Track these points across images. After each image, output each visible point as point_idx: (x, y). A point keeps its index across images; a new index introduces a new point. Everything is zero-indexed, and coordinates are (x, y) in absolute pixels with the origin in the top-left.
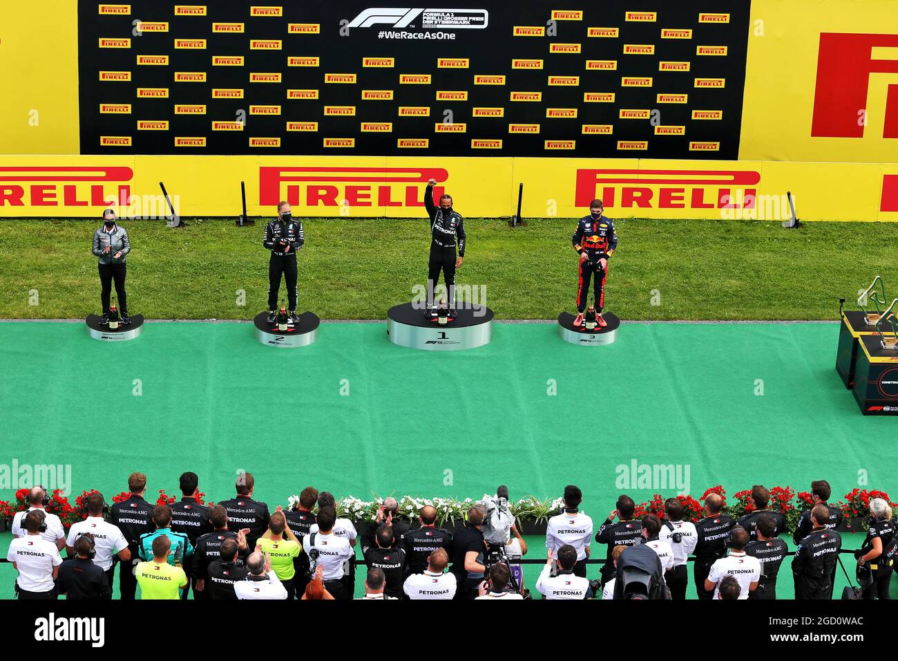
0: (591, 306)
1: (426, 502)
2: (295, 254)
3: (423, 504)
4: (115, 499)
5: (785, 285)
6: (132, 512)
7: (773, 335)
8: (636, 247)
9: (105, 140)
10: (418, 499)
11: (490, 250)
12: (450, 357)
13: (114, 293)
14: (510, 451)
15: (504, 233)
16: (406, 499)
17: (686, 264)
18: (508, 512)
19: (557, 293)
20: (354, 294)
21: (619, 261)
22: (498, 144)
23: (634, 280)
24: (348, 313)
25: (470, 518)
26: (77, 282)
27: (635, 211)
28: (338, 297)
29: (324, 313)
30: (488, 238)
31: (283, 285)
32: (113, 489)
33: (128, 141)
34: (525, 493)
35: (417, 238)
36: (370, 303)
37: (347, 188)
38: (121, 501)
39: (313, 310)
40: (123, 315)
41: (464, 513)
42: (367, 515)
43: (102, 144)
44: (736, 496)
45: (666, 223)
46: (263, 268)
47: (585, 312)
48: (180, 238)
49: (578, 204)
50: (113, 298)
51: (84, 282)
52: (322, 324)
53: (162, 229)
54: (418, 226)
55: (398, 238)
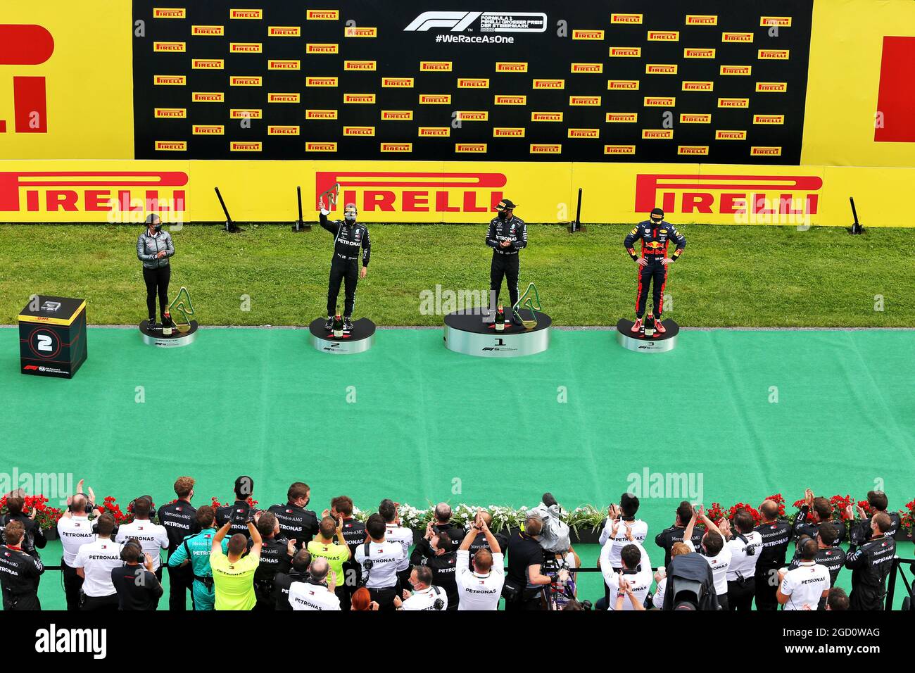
5: (847, 291)
6: (177, 516)
7: (834, 343)
8: (697, 253)
9: (160, 145)
10: (473, 507)
11: (549, 256)
12: (507, 364)
14: (567, 459)
15: (563, 239)
16: (462, 507)
17: (746, 269)
19: (616, 300)
20: (411, 300)
21: (680, 267)
22: (557, 149)
23: (694, 287)
24: (405, 319)
26: (131, 288)
27: (696, 217)
28: (395, 303)
29: (380, 319)
30: (547, 243)
33: (183, 146)
35: (475, 244)
37: (405, 193)
39: (369, 317)
42: (422, 523)
43: (157, 149)
44: (796, 504)
45: (727, 229)
46: (319, 274)
47: (644, 318)
48: (235, 244)
49: (639, 209)
51: (138, 288)
52: (379, 331)
53: (217, 234)
54: (476, 232)
55: (455, 244)
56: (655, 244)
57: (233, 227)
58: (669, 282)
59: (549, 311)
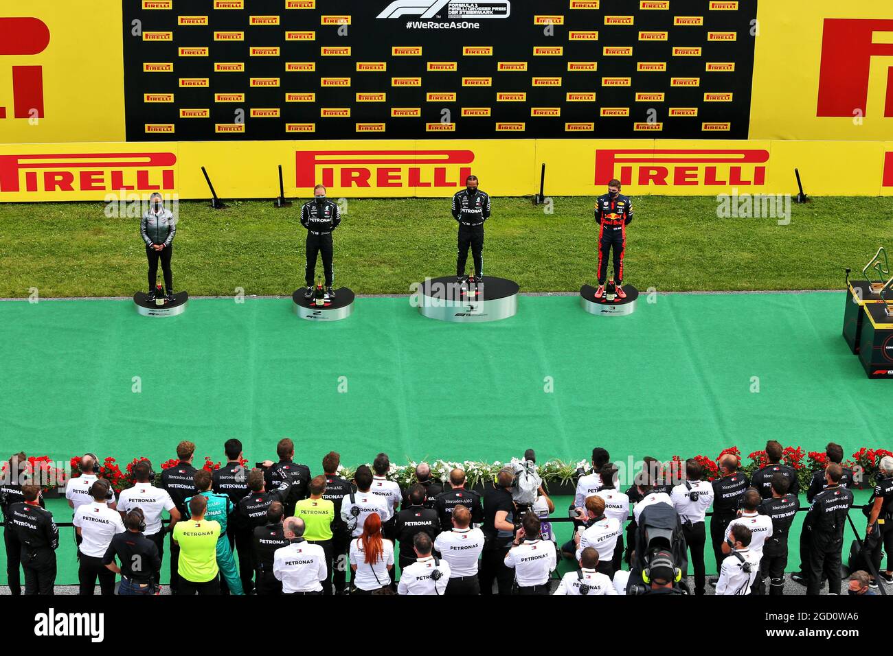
0: (611, 278)
1: (457, 465)
2: (331, 234)
3: (455, 467)
4: (163, 466)
5: (794, 256)
6: (181, 478)
7: (783, 305)
8: (653, 222)
9: (149, 128)
10: (450, 463)
11: (514, 227)
12: (479, 329)
13: (160, 271)
14: (536, 417)
15: (527, 211)
16: (439, 463)
17: (699, 237)
18: (536, 474)
19: (580, 267)
20: (387, 270)
21: (638, 236)
22: (521, 127)
23: (651, 254)
24: (381, 288)
25: (500, 480)
26: (125, 262)
27: (652, 189)
28: (372, 273)
29: (359, 288)
30: (513, 215)
31: (319, 262)
32: (161, 456)
33: (170, 129)
34: (551, 457)
35: (446, 216)
36: (402, 278)
37: (379, 170)
38: (169, 468)
39: (348, 286)
40: (168, 293)
41: (494, 476)
42: (402, 478)
43: (147, 131)
44: (751, 456)
45: (681, 200)
46: (301, 246)
47: (605, 284)
48: (221, 219)
49: (598, 181)
50: (159, 276)
51: (131, 262)
52: (358, 299)
53: (204, 211)
54: (446, 205)
55: (428, 217)
56: (613, 216)
57: (219, 203)
58: (628, 250)
59: (517, 279)
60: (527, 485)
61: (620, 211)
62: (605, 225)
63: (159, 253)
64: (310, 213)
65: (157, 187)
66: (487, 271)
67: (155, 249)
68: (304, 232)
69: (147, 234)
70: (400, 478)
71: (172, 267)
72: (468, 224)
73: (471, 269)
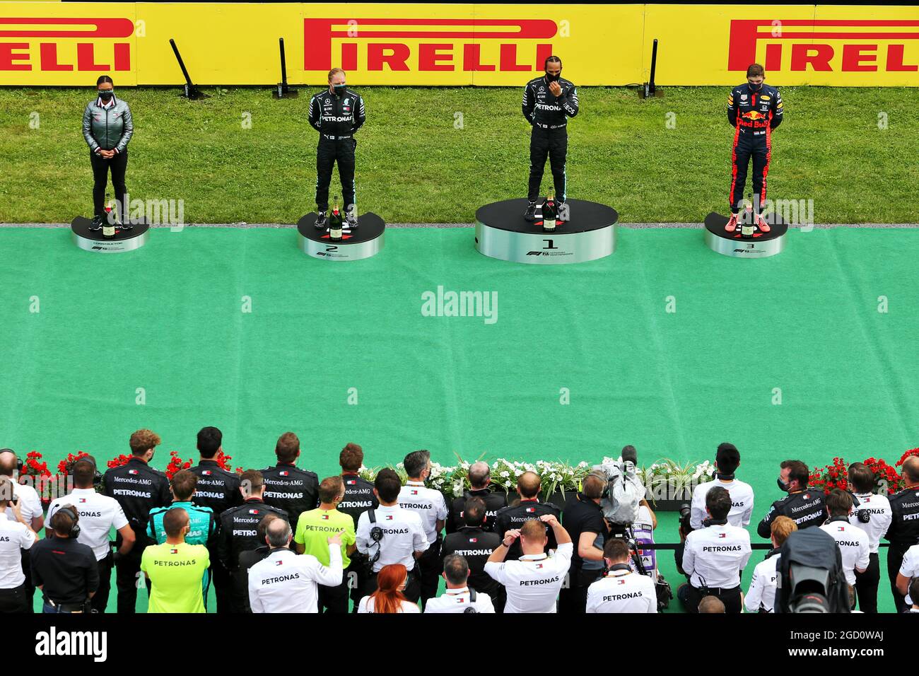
1: (527, 467)
2: (352, 138)
3: (524, 469)
4: (111, 464)
6: (131, 481)
8: (811, 124)
10: (516, 463)
11: (613, 129)
12: (559, 273)
14: (639, 399)
15: (632, 107)
16: (500, 464)
17: (877, 146)
18: (637, 481)
19: (704, 188)
20: (431, 189)
21: (789, 144)
23: (808, 170)
24: (423, 214)
25: (586, 488)
26: (59, 174)
27: (811, 76)
28: (410, 193)
29: (391, 214)
30: (611, 113)
31: (335, 176)
32: (108, 450)
34: (659, 456)
35: (516, 113)
36: (452, 201)
37: (422, 47)
38: (118, 467)
39: (376, 211)
41: (578, 482)
45: (852, 92)
46: (310, 154)
48: (198, 114)
49: (733, 66)
50: (108, 195)
51: (69, 174)
52: (388, 229)
53: (173, 102)
54: (517, 98)
55: (490, 114)
56: (754, 115)
57: (195, 92)
58: (774, 164)
59: (615, 203)
60: (626, 496)
61: (764, 109)
62: (741, 127)
63: (109, 161)
64: (323, 109)
65: (107, 68)
66: (573, 192)
67: (102, 156)
68: (316, 136)
69: (92, 134)
70: (447, 484)
71: (127, 180)
72: (545, 126)
73: (551, 188)
